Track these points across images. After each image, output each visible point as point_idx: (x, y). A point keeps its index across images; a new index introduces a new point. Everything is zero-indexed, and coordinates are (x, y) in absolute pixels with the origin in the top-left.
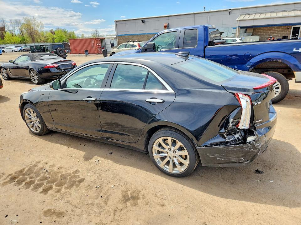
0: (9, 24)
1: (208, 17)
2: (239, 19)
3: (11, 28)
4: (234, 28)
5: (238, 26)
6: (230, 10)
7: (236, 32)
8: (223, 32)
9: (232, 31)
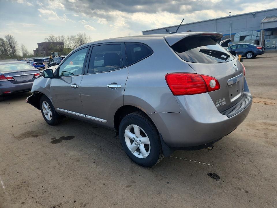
0: (67, 39)
1: (231, 21)
2: (264, 21)
3: (68, 43)
4: (258, 31)
5: (262, 29)
6: (255, 13)
7: (261, 35)
8: (247, 36)
9: (257, 34)
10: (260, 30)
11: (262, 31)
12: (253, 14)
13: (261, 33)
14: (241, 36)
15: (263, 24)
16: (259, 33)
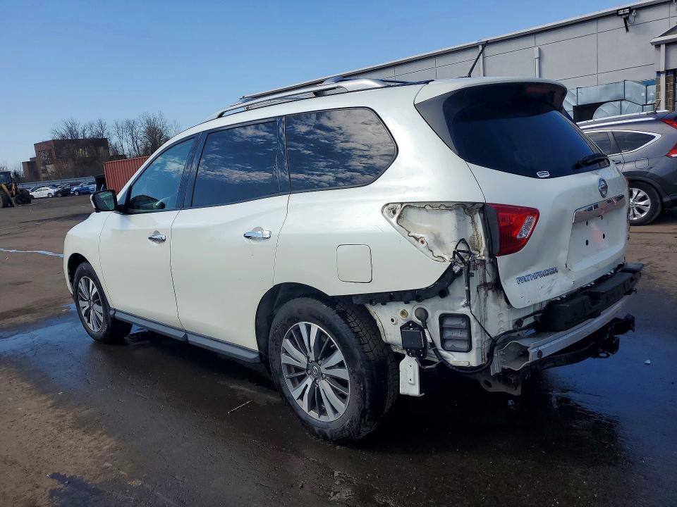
0: (112, 130)
1: (536, 49)
3: (115, 139)
5: (662, 69)
6: (627, 11)
7: (658, 96)
8: (601, 104)
9: (643, 94)
10: (654, 76)
11: (663, 77)
12: (621, 12)
13: (658, 89)
14: (579, 104)
15: (663, 47)
16: (652, 89)
